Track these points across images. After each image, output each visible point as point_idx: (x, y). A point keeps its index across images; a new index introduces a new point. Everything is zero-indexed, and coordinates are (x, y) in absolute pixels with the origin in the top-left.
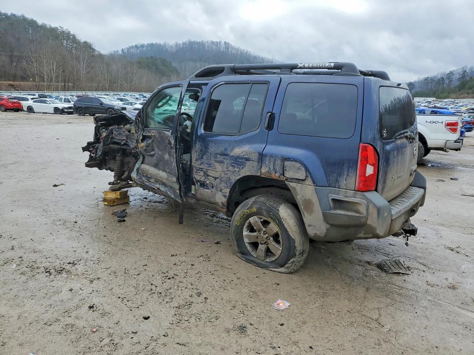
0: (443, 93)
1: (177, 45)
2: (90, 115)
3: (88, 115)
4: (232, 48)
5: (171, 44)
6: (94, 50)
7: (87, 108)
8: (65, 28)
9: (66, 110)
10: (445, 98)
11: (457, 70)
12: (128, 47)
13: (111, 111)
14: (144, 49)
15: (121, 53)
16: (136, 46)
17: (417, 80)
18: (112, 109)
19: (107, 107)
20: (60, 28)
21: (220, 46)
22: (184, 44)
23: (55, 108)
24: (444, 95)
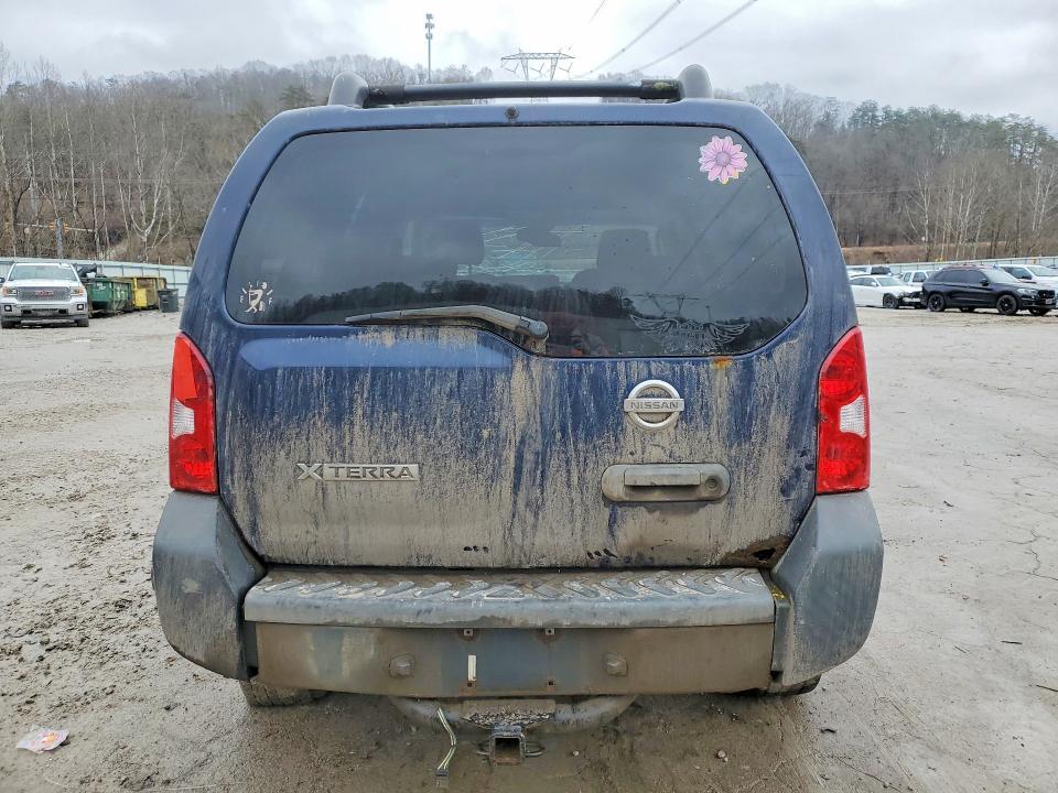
2: (963, 311)
3: (958, 310)
7: (951, 294)
9: (907, 300)
13: (1007, 301)
18: (1010, 293)
19: (999, 290)
20: (1010, 119)
23: (886, 295)
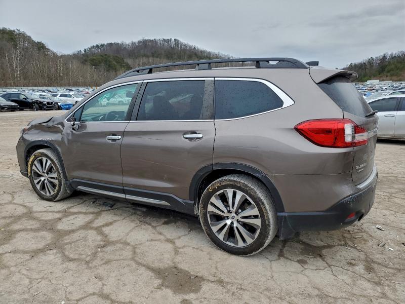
1: (133, 44)
4: (182, 44)
5: (127, 43)
6: (47, 49)
12: (90, 47)
14: (105, 48)
15: (83, 52)
16: (97, 46)
21: (171, 43)
22: (139, 42)
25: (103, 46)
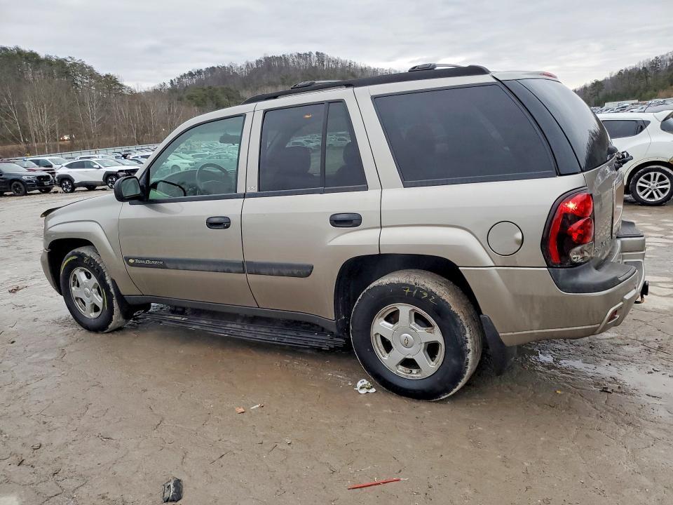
0: (647, 91)
4: (329, 60)
5: (239, 66)
6: (121, 85)
8: (77, 59)
10: (651, 98)
11: (667, 55)
12: (179, 77)
14: (203, 76)
15: (169, 86)
16: (191, 74)
17: (608, 76)
21: (310, 60)
22: (258, 62)
24: (649, 93)
25: (199, 72)
